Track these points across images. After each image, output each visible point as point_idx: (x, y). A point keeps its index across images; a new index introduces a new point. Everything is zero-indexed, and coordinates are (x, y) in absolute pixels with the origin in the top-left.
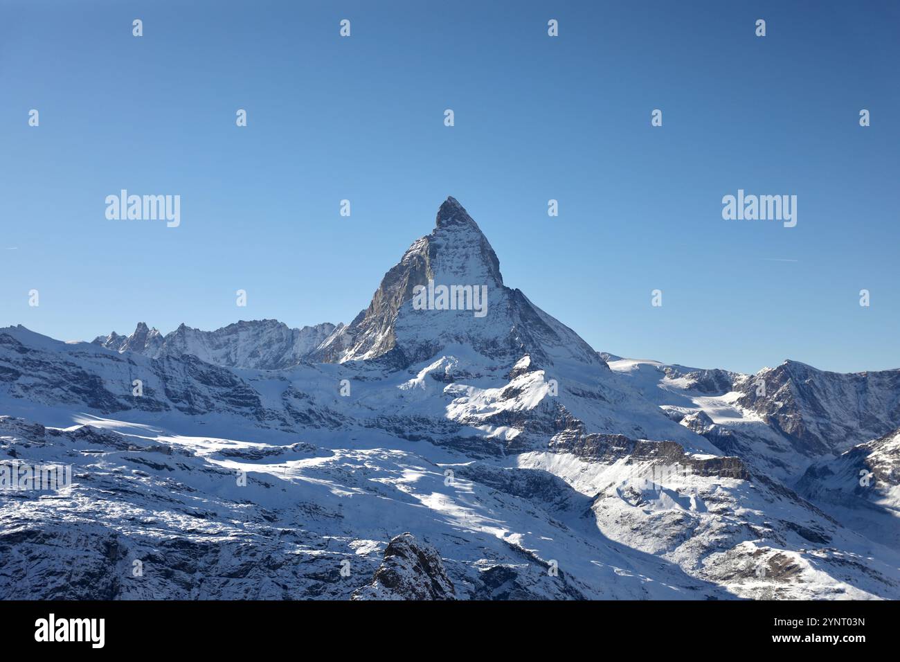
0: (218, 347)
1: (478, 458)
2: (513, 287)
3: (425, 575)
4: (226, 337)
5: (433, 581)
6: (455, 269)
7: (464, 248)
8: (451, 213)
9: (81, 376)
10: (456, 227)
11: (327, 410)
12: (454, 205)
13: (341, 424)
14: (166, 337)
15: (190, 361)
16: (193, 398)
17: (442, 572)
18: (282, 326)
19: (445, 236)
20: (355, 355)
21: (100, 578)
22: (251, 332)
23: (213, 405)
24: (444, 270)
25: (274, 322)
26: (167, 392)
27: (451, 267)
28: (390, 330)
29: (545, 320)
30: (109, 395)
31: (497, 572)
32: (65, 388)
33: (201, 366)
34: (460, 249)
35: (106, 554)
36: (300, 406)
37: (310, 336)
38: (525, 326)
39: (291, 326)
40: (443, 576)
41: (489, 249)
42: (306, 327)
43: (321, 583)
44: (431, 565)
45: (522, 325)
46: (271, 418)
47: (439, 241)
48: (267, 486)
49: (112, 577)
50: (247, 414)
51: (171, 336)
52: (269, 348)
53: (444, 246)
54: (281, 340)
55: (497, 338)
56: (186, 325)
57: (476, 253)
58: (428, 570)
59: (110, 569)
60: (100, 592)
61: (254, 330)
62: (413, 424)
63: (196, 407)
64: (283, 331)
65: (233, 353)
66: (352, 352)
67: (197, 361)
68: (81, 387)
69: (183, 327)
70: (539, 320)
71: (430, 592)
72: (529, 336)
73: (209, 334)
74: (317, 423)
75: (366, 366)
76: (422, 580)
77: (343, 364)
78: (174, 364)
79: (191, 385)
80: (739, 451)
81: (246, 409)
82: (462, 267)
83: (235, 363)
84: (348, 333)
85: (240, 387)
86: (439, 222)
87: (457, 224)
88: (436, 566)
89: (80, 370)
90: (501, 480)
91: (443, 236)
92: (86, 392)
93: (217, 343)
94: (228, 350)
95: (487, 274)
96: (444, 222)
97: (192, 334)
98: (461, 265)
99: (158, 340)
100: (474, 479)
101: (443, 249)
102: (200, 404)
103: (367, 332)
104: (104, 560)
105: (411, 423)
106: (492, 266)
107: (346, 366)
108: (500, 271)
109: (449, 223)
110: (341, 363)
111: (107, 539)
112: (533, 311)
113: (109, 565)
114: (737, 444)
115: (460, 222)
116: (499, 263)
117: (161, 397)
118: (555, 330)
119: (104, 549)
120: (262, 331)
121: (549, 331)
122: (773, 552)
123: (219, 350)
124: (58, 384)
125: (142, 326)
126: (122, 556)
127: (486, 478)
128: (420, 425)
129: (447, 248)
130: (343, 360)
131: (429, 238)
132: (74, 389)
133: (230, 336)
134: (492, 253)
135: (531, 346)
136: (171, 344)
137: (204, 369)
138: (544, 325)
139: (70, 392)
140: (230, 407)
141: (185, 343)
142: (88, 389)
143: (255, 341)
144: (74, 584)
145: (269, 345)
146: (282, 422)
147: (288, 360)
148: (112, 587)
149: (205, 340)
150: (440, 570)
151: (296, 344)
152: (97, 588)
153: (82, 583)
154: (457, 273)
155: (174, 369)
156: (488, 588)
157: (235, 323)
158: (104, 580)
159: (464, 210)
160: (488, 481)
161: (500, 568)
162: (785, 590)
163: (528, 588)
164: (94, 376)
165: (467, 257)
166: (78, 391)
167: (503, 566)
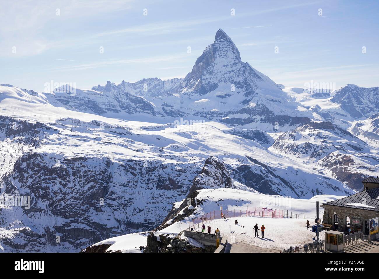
0: (137, 89)
1: (235, 126)
2: (245, 62)
3: (219, 170)
4: (139, 85)
5: (222, 172)
6: (223, 56)
7: (226, 48)
8: (221, 35)
9: (89, 102)
10: (223, 40)
11: (178, 110)
12: (222, 31)
13: (184, 116)
14: (118, 86)
15: (127, 95)
16: (129, 108)
17: (225, 169)
18: (160, 80)
19: (219, 43)
20: (187, 90)
21: (105, 173)
22: (148, 83)
23: (137, 110)
24: (219, 57)
25: (156, 78)
26: (120, 106)
27: (221, 56)
28: (200, 80)
29: (258, 74)
30: (100, 108)
31: (243, 167)
32: (85, 106)
33: (131, 96)
34: (225, 49)
35: (107, 165)
36: (168, 109)
37: (170, 83)
38: (250, 76)
39: (163, 80)
40: (225, 170)
41: (235, 48)
42: (168, 80)
43: (181, 173)
44: (221, 166)
45: (249, 76)
46: (158, 114)
47: (217, 46)
48: (159, 139)
49: (109, 172)
50: (150, 113)
51: (120, 85)
52: (155, 88)
53: (219, 47)
54: (159, 85)
55: (240, 81)
56: (124, 81)
57: (231, 50)
58: (221, 168)
59: (108, 170)
60: (106, 177)
61: (149, 82)
62: (210, 114)
63: (131, 111)
64: (160, 82)
65: (142, 91)
66: (186, 89)
67: (130, 95)
68: (90, 106)
69: (123, 82)
70: (255, 74)
71: (221, 176)
72: (252, 80)
73: (133, 84)
74: (174, 115)
75: (191, 94)
76: (218, 172)
77: (183, 94)
78: (122, 96)
79: (128, 103)
80: (330, 119)
81: (149, 111)
82: (226, 55)
83: (143, 94)
84: (184, 82)
85: (146, 103)
86: (216, 39)
87: (223, 39)
88: (223, 167)
89: (89, 99)
90: (243, 134)
91: (218, 44)
92: (92, 107)
93: (136, 87)
94: (140, 90)
95: (235, 57)
96: (218, 38)
97: (127, 84)
98: (225, 54)
99: (115, 87)
100: (233, 134)
101: (218, 49)
102: (132, 110)
103: (191, 81)
104: (106, 167)
105: (209, 114)
106: (237, 54)
107: (184, 94)
108: (240, 56)
109: (220, 39)
110: (182, 93)
111: (107, 160)
112: (253, 70)
113: (108, 168)
114: (330, 116)
115: (224, 38)
116: (239, 53)
117: (118, 108)
118: (261, 77)
119: (106, 163)
120: (152, 82)
121: (259, 78)
122: (343, 155)
123: (137, 90)
124: (83, 105)
125: (109, 82)
126: (112, 165)
127: (238, 133)
128: (213, 115)
129: (220, 48)
130: (183, 92)
131: (212, 45)
132: (88, 106)
133: (141, 85)
134: (237, 49)
135: (253, 84)
136: (120, 88)
137: (133, 98)
138: (257, 75)
139: (87, 108)
140: (142, 111)
141: (125, 88)
142: (92, 106)
143: (150, 86)
144: (97, 175)
145: (155, 87)
146: (162, 116)
147: (162, 92)
148: (109, 176)
149: (132, 86)
150: (224, 168)
151: (165, 86)
152: (105, 176)
153: (100, 174)
154: (224, 57)
155: (122, 98)
156: (240, 172)
157: (142, 79)
158: (107, 173)
159: (226, 33)
160: (239, 134)
161: (244, 165)
162: (347, 168)
163: (254, 172)
164: (95, 102)
165: (227, 52)
166: (89, 107)
167: (245, 164)
